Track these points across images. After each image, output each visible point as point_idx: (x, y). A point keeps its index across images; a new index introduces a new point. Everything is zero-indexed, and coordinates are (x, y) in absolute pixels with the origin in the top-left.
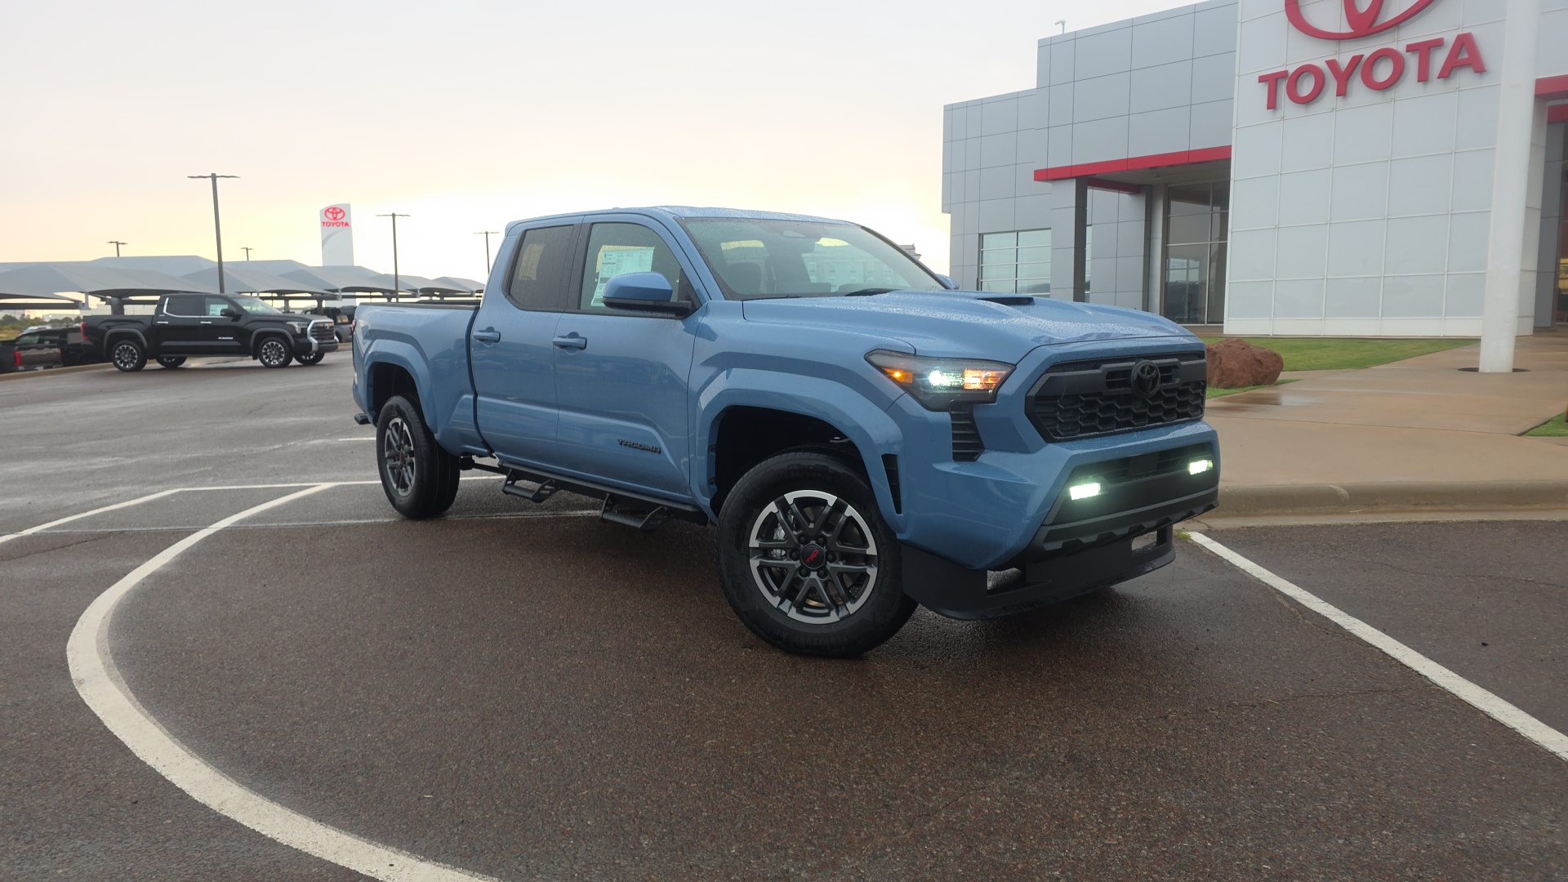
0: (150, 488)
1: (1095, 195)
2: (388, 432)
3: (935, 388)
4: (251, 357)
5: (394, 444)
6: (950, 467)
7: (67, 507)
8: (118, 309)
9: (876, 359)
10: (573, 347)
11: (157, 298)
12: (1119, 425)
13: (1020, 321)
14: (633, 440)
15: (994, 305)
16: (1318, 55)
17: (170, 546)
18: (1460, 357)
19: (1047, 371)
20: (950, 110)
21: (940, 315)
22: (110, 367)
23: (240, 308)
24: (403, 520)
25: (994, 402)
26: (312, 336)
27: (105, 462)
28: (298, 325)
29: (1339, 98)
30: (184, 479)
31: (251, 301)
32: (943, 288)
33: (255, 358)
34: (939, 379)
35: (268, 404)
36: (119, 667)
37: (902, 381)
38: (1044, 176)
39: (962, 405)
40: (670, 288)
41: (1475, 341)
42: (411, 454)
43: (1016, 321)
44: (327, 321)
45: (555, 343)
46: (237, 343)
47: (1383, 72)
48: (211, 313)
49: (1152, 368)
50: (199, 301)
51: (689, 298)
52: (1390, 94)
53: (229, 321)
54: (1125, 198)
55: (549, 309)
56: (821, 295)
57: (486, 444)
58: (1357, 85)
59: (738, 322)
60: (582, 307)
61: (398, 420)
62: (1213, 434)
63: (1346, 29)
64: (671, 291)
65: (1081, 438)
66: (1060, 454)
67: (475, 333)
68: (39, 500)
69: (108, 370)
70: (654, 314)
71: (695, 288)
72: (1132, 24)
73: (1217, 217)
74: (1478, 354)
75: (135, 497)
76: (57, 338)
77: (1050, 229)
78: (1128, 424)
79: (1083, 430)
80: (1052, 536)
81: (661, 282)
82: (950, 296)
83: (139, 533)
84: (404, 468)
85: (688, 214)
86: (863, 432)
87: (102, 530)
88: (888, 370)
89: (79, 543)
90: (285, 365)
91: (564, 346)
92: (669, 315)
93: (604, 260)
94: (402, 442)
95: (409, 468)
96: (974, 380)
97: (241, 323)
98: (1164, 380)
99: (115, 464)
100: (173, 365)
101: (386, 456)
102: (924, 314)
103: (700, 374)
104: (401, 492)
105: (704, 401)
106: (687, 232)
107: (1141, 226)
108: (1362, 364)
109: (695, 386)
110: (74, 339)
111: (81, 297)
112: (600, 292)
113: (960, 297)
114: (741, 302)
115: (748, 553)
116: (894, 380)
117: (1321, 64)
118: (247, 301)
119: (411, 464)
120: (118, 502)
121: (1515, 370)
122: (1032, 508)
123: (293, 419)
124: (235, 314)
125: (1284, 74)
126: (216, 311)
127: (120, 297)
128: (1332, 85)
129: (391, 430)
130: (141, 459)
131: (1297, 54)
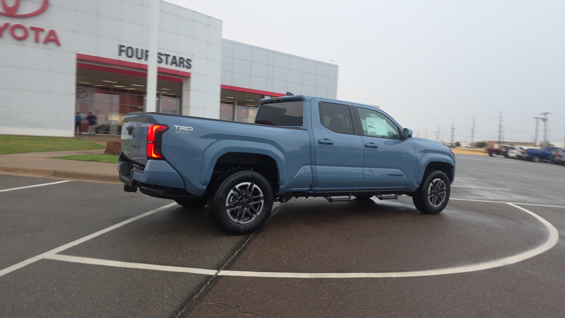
2: (233, 192)
10: (373, 147)
14: (394, 174)
47: (19, 33)
52: (22, 43)
58: (7, 34)
60: (365, 134)
61: (247, 184)
67: (317, 140)
70: (394, 138)
91: (368, 147)
101: (227, 205)
103: (420, 154)
105: (423, 161)
109: (419, 158)
112: (371, 130)
116: (453, 155)
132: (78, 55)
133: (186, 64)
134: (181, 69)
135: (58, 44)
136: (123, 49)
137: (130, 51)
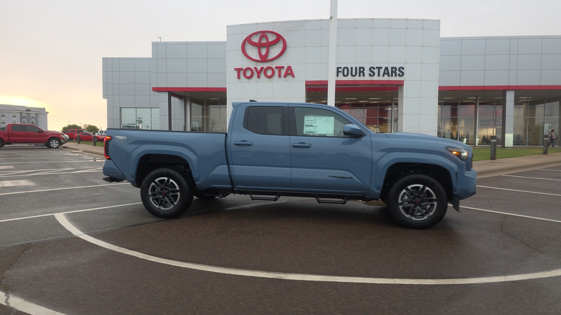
1: (173, 99)
6: (466, 175)
9: (449, 149)
10: (303, 147)
14: (338, 176)
16: (251, 65)
20: (105, 60)
29: (258, 78)
38: (156, 89)
45: (293, 146)
47: (269, 73)
52: (271, 79)
57: (232, 183)
58: (262, 75)
59: (388, 139)
60: (298, 134)
63: (259, 59)
67: (232, 142)
72: (187, 44)
86: (451, 168)
88: (452, 152)
91: (297, 147)
103: (379, 154)
104: (162, 208)
105: (382, 162)
107: (183, 110)
109: (376, 158)
116: (454, 154)
117: (253, 68)
125: (242, 69)
128: (256, 74)
131: (246, 64)
132: (306, 82)
133: (398, 72)
134: (393, 78)
135: (293, 76)
136: (340, 70)
137: (346, 70)
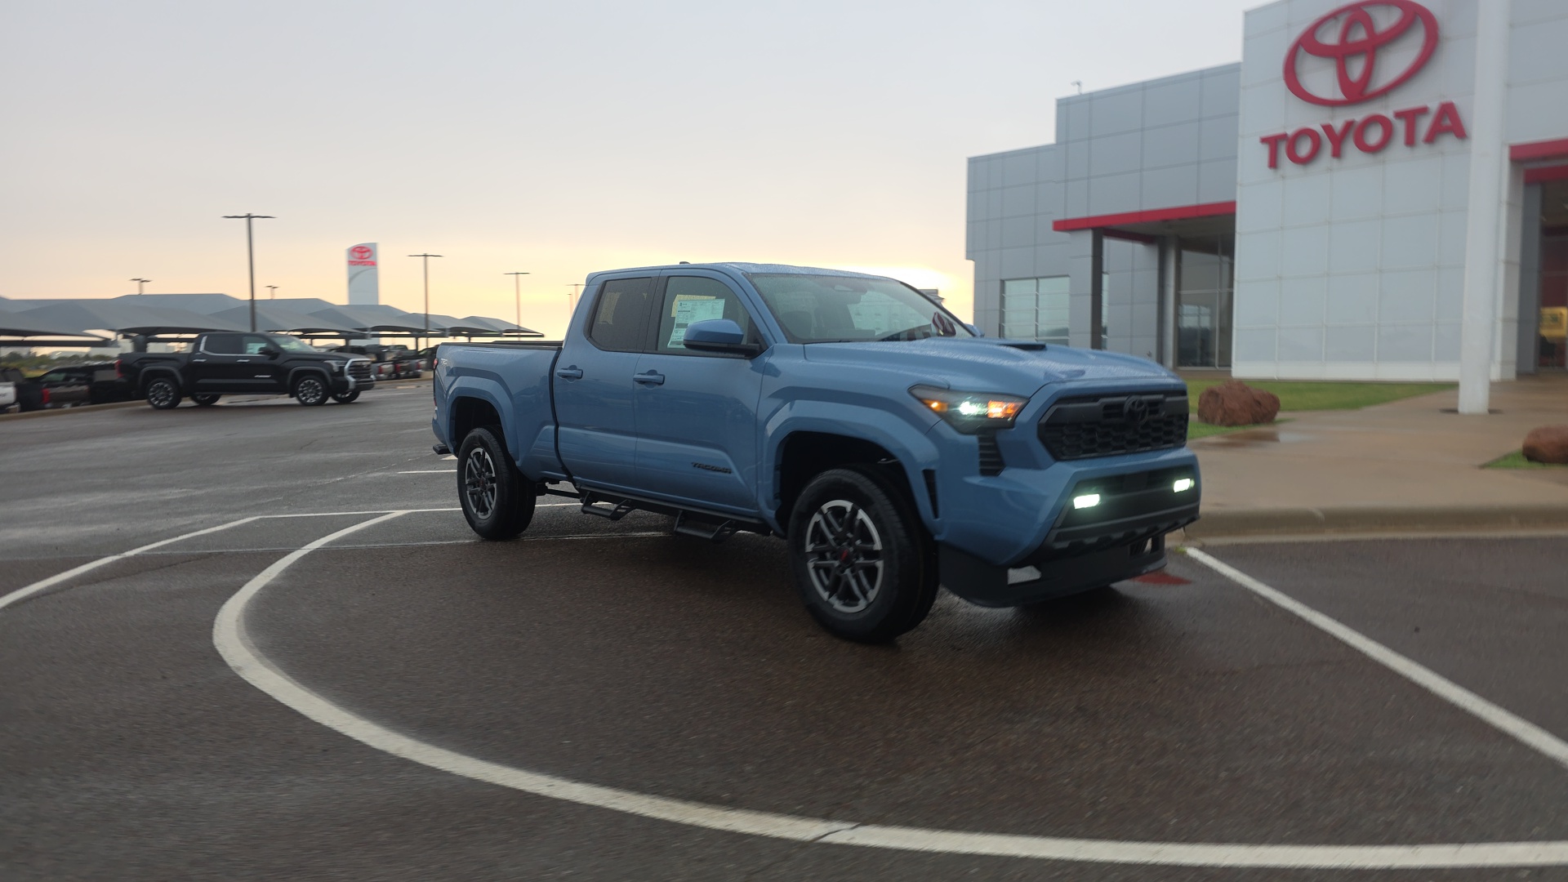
0: (230, 516)
1: (1111, 245)
2: (469, 461)
3: (965, 416)
4: (287, 395)
5: (476, 472)
6: (977, 480)
7: (156, 533)
8: (140, 347)
9: (918, 392)
10: (652, 382)
11: (194, 336)
12: (1115, 448)
13: (1035, 364)
14: (705, 463)
15: (1013, 350)
16: (1314, 119)
17: (271, 564)
18: (1442, 400)
19: (1056, 403)
20: (974, 163)
21: (969, 358)
22: (143, 405)
23: (277, 346)
24: (483, 541)
25: (1013, 427)
26: (350, 374)
27: (173, 494)
28: (337, 363)
29: (1334, 159)
30: (259, 508)
31: (289, 339)
32: (971, 336)
33: (291, 396)
34: (968, 409)
35: (316, 440)
36: (269, 657)
37: (938, 410)
38: (1063, 226)
39: (987, 429)
40: (741, 333)
41: (1453, 386)
42: (492, 480)
43: (1030, 363)
44: (364, 360)
45: (635, 380)
46: (274, 382)
47: (1374, 136)
48: (249, 351)
49: (1141, 403)
50: (236, 341)
51: (756, 341)
52: (1380, 157)
53: (266, 360)
54: (1139, 247)
55: (629, 350)
56: (868, 340)
57: (565, 470)
58: (1350, 148)
59: (801, 361)
60: (659, 349)
61: (480, 450)
62: (1194, 458)
63: (1339, 96)
64: (742, 336)
65: (1084, 458)
66: (1066, 470)
67: (558, 370)
68: (127, 527)
69: (141, 407)
70: (727, 355)
71: (762, 332)
72: (1144, 87)
73: (1226, 267)
74: (1457, 397)
75: (219, 524)
76: (82, 375)
77: (1067, 276)
78: (1122, 448)
79: (1085, 452)
80: (1059, 538)
81: (734, 328)
82: (977, 342)
83: (237, 553)
84: (484, 494)
85: (754, 270)
86: (908, 453)
87: (200, 551)
88: (927, 402)
89: (184, 562)
90: (321, 403)
91: (642, 382)
92: (740, 356)
93: (680, 308)
94: (483, 470)
95: (489, 493)
96: (996, 410)
97: (277, 362)
98: (1151, 412)
99: (186, 495)
100: (206, 404)
101: (467, 483)
102: (956, 357)
103: (769, 405)
104: (480, 515)
105: (770, 429)
106: (754, 285)
107: (1154, 275)
108: (1354, 405)
109: (762, 416)
110: (100, 376)
111: (111, 335)
112: (678, 336)
113: (986, 343)
114: (802, 345)
115: (805, 557)
116: (931, 409)
117: (1317, 128)
118: (284, 340)
119: (492, 490)
120: (204, 528)
121: (1491, 411)
122: (1043, 516)
123: (347, 454)
124: (273, 352)
125: (1284, 137)
126: (254, 349)
127: (148, 334)
128: (1327, 147)
129: (472, 459)
130: (209, 490)
131: (1295, 117)
132: (1513, 148)
135: (1463, 135)
